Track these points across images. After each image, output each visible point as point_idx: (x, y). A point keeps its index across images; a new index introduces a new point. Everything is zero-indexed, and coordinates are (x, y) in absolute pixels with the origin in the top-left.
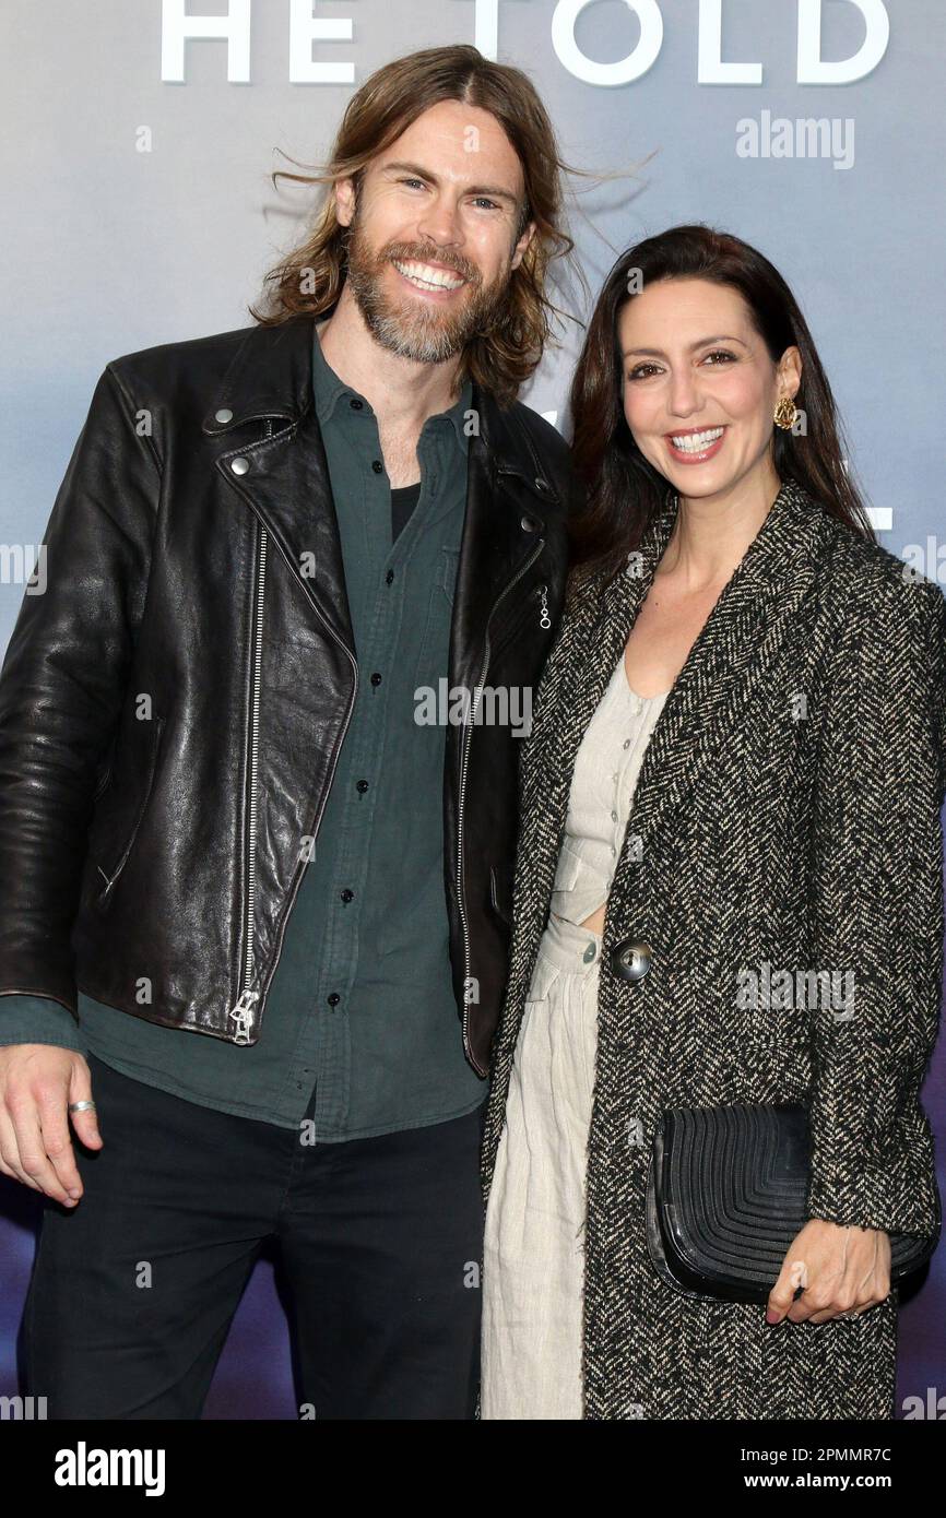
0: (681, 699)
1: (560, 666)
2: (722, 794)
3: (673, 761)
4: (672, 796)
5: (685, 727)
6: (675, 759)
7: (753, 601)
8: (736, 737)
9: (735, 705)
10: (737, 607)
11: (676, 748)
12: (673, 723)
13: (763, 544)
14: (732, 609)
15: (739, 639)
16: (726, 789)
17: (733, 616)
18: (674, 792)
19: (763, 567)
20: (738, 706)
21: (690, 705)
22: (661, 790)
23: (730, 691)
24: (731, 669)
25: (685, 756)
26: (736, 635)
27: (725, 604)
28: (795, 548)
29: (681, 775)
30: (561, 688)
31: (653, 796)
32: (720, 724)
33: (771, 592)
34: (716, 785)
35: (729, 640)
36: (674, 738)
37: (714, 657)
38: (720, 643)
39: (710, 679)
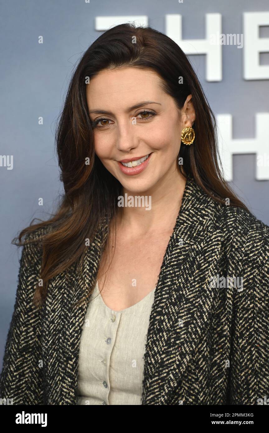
1: (60, 288)
2: (198, 379)
5: (169, 339)
7: (188, 255)
8: (203, 344)
9: (200, 324)
11: (168, 353)
12: (161, 337)
13: (184, 219)
15: (187, 280)
17: (178, 265)
18: (172, 380)
21: (169, 325)
22: (163, 379)
23: (193, 314)
24: (187, 300)
26: (184, 277)
27: (172, 259)
29: (174, 369)
30: (62, 301)
31: (159, 384)
33: (198, 247)
34: (195, 374)
35: (180, 280)
37: (174, 293)
38: (175, 284)
39: (176, 307)
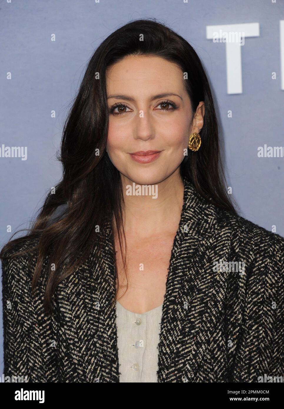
0: (175, 311)
3: (182, 350)
4: (189, 374)
6: (183, 350)
10: (190, 253)
14: (187, 254)
16: (215, 366)
19: (196, 229)
20: (216, 312)
25: (190, 347)
28: (209, 218)
32: (209, 325)
36: (178, 336)
